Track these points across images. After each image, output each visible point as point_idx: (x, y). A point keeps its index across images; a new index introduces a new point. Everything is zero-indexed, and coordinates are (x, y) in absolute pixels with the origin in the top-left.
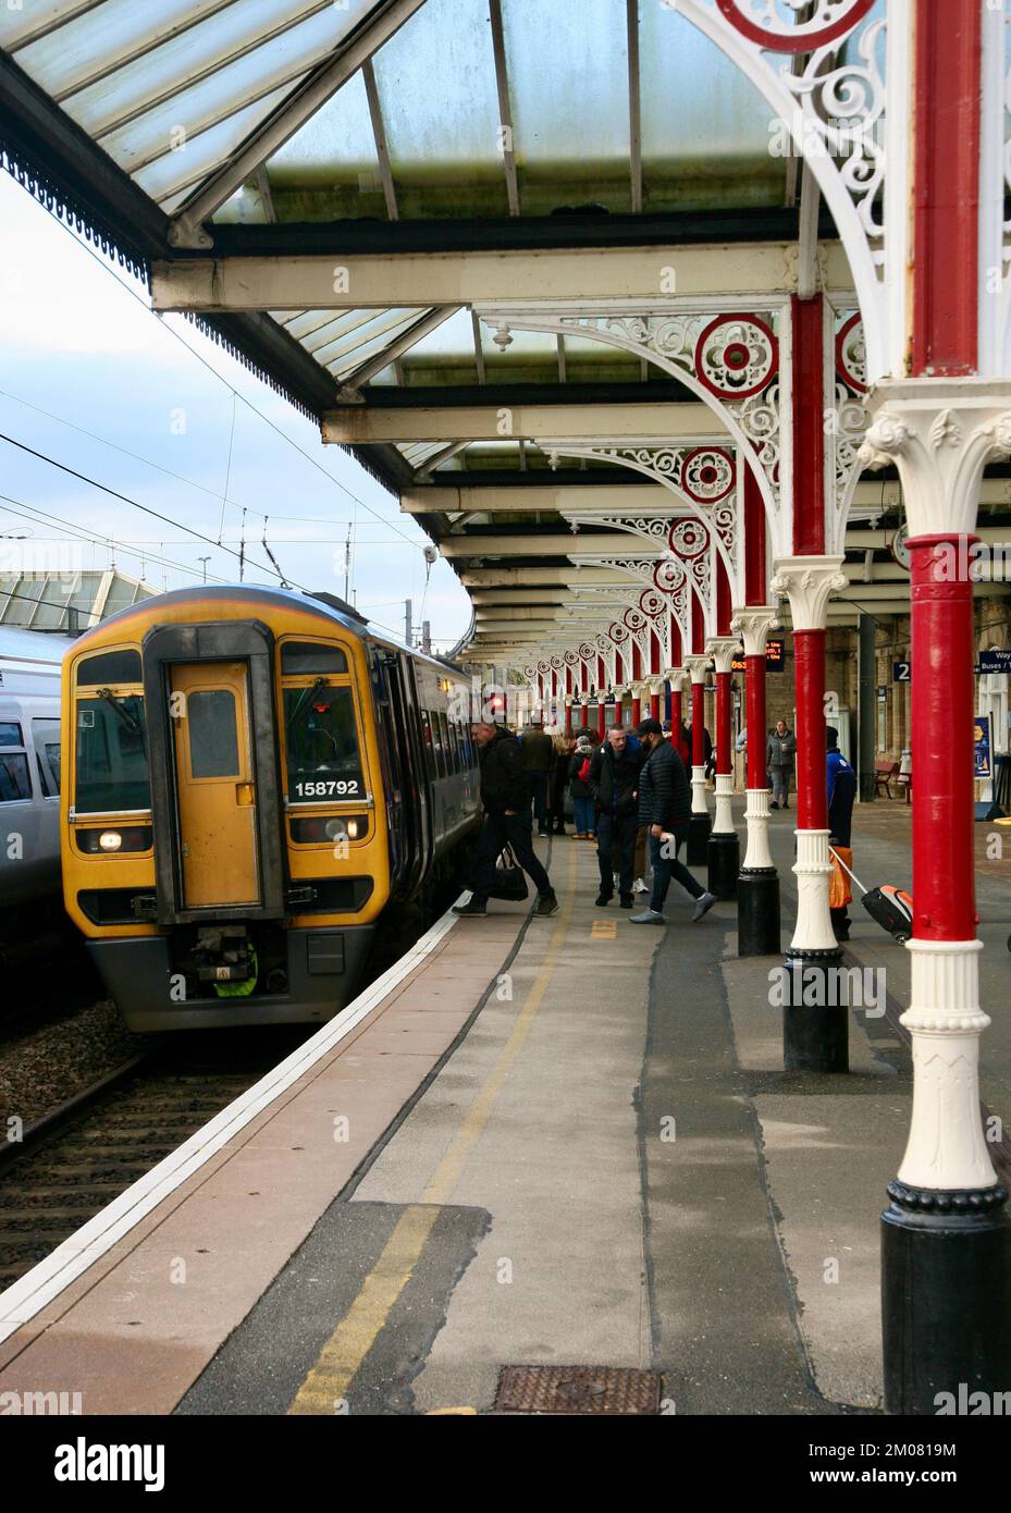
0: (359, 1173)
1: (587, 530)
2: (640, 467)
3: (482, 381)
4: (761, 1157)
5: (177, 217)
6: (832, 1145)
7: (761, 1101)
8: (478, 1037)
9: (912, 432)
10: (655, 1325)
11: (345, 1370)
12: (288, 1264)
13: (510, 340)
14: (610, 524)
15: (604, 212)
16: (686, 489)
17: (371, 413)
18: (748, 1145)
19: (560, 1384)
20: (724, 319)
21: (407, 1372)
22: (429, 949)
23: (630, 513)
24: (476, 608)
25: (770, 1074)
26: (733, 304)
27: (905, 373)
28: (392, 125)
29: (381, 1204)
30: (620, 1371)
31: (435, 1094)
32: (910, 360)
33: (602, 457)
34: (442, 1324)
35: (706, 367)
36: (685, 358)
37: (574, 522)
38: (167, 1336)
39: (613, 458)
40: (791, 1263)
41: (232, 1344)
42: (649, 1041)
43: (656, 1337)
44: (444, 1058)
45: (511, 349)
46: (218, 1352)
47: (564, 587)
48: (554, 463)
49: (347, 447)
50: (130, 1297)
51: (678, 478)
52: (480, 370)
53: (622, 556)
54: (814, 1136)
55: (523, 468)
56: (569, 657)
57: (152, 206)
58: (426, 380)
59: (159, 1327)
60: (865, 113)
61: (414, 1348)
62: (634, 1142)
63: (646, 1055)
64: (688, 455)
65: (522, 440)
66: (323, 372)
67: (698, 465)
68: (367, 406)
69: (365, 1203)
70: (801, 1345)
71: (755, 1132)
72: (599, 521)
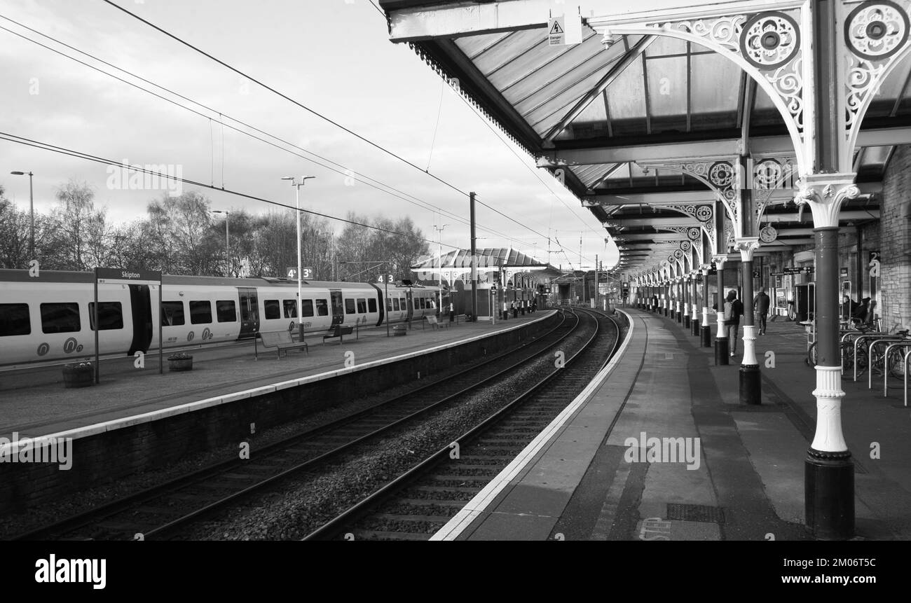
0: (607, 435)
1: (662, 232)
2: (682, 211)
3: (632, 186)
4: (738, 433)
5: (544, 139)
6: (761, 429)
7: (733, 414)
8: (637, 391)
9: (817, 192)
10: (715, 491)
11: (616, 503)
12: (590, 465)
13: (648, 172)
14: (668, 229)
15: (677, 131)
16: (697, 218)
17: (597, 197)
18: (733, 429)
19: (689, 511)
20: (717, 163)
21: (636, 504)
22: (615, 362)
23: (674, 226)
24: (621, 256)
25: (735, 405)
26: (720, 158)
27: (812, 173)
28: (612, 108)
29: (616, 446)
30: (709, 507)
31: (626, 410)
32: (814, 168)
33: (670, 208)
34: (644, 488)
35: (712, 178)
36: (705, 176)
37: (657, 229)
38: (556, 488)
39: (673, 209)
40: (756, 470)
41: (577, 492)
42: (692, 393)
43: (717, 495)
44: (627, 398)
45: (648, 175)
46: (573, 495)
47: (650, 250)
48: (654, 211)
49: (588, 207)
50: (542, 474)
51: (695, 214)
52: (631, 183)
53: (670, 240)
54: (755, 426)
55: (641, 213)
56: (648, 271)
57: (538, 136)
58: (615, 186)
59: (553, 484)
60: (795, 88)
61: (636, 496)
62: (694, 427)
63: (692, 397)
64: (697, 207)
65: (640, 204)
66: (583, 185)
67: (701, 210)
68: (596, 195)
69: (610, 446)
70: (768, 500)
71: (734, 424)
72: (665, 229)
